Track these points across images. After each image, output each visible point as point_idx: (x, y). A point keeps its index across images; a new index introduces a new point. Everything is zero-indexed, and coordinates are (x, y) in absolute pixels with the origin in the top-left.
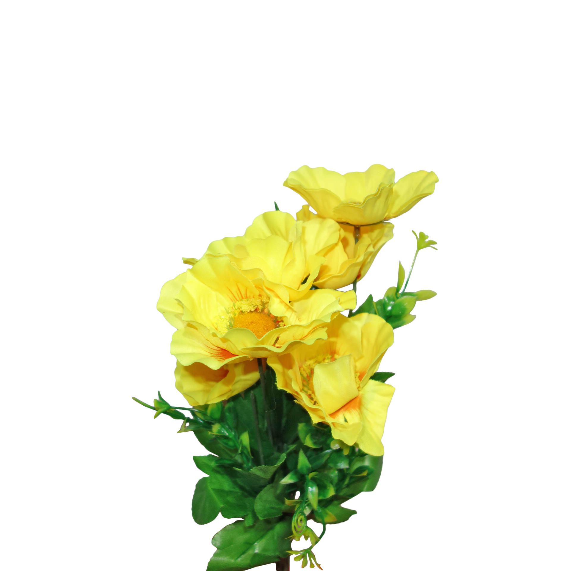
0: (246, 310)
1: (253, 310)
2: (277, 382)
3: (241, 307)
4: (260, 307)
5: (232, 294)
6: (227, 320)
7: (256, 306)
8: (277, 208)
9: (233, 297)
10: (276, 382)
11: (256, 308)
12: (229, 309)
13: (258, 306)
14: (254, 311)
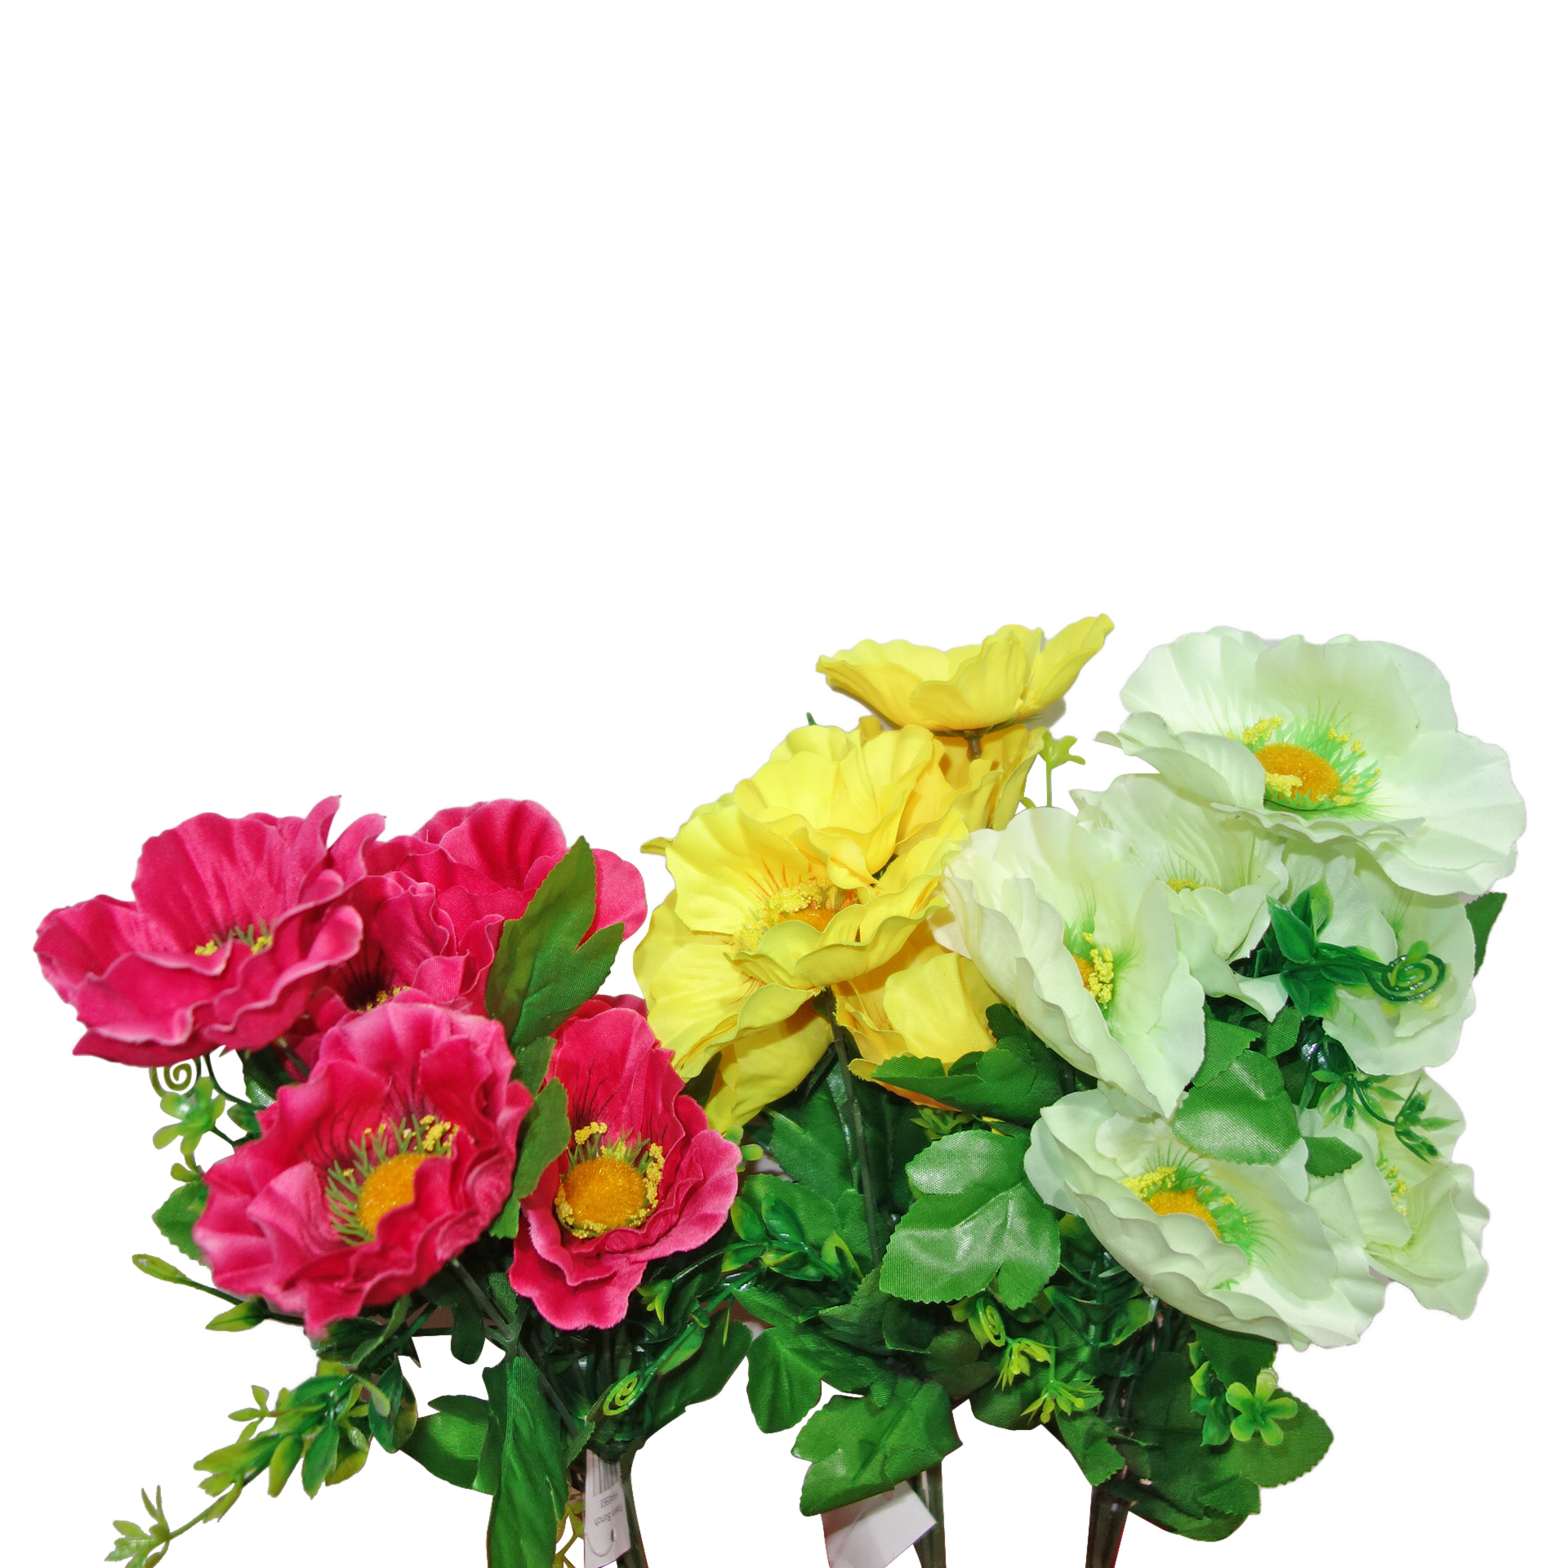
0: (792, 909)
1: (805, 906)
2: (837, 1012)
3: (781, 906)
4: (818, 898)
5: (758, 885)
6: (758, 931)
7: (810, 898)
8: (811, 721)
9: (762, 892)
10: (835, 1011)
11: (810, 902)
12: (758, 912)
13: (812, 897)
14: (807, 908)
